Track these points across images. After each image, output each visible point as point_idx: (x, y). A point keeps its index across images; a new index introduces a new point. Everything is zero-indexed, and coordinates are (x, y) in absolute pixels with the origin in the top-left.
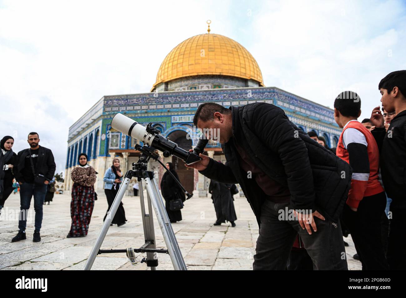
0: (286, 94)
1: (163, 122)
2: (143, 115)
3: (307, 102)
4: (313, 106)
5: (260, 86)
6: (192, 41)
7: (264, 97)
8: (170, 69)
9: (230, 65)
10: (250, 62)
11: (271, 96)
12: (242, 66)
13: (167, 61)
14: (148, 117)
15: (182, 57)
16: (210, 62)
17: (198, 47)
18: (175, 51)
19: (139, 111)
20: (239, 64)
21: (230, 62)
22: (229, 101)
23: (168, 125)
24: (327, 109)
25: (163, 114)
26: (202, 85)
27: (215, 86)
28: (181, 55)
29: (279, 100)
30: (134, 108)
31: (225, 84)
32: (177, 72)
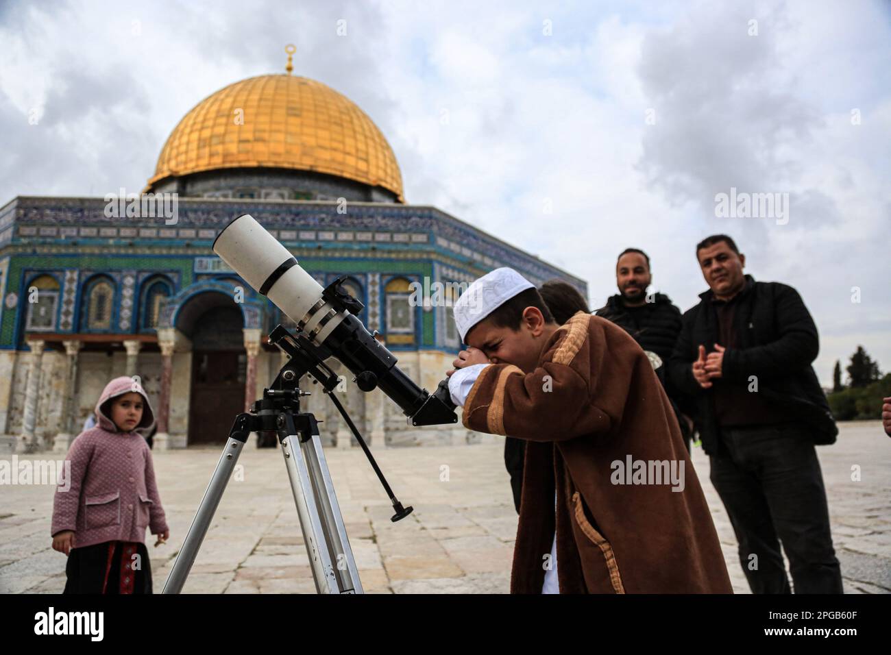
0: (456, 224)
1: (172, 271)
2: (123, 251)
3: (497, 243)
4: (508, 253)
5: (397, 201)
6: (249, 87)
7: (409, 226)
8: (194, 145)
9: (335, 150)
10: (379, 148)
11: (424, 225)
12: (362, 155)
13: (186, 126)
14: (135, 256)
15: (223, 120)
16: (290, 140)
17: (263, 103)
18: (208, 105)
19: (111, 242)
20: (353, 151)
21: (335, 145)
22: (331, 231)
23: (185, 278)
24: (532, 260)
25: (173, 252)
26: (268, 191)
27: (298, 195)
28: (222, 116)
29: (440, 235)
30: (99, 232)
31: (322, 192)
32: (211, 155)
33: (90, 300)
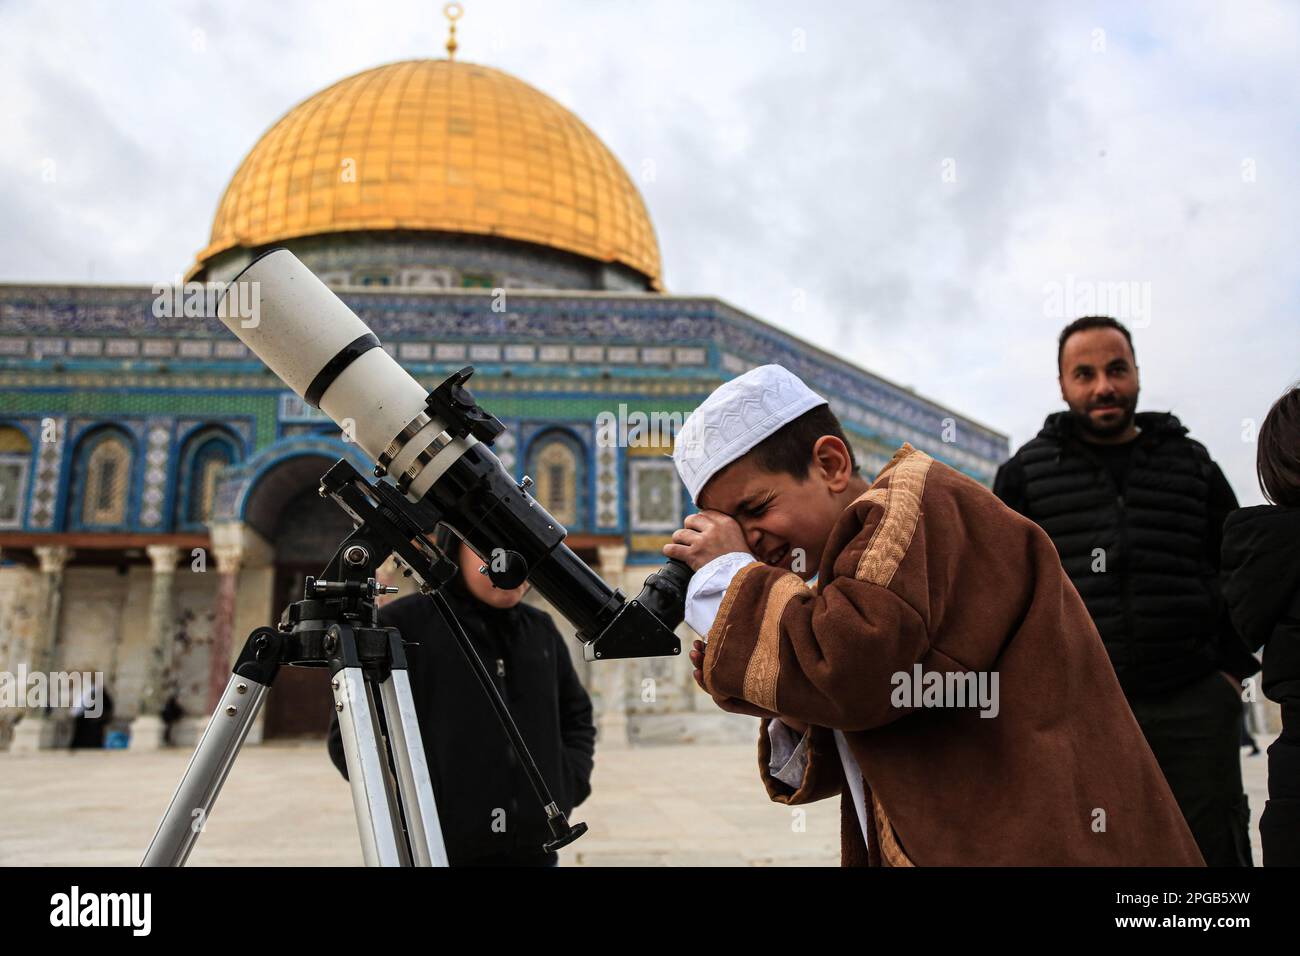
0: (757, 329)
1: (238, 418)
2: (148, 383)
3: (836, 364)
4: (856, 382)
5: (649, 288)
6: (379, 81)
7: (671, 334)
8: (278, 191)
9: (536, 196)
10: (616, 192)
11: (698, 331)
12: (584, 205)
13: (264, 155)
14: (170, 391)
15: (332, 144)
16: (454, 178)
17: (403, 112)
18: (303, 117)
19: (127, 365)
20: (568, 197)
21: (536, 187)
22: (528, 343)
23: (261, 432)
24: (906, 397)
25: (240, 383)
26: (414, 271)
27: (469, 280)
28: (331, 136)
29: (729, 351)
30: (104, 347)
31: (513, 274)
32: (311, 208)
33: (86, 472)
